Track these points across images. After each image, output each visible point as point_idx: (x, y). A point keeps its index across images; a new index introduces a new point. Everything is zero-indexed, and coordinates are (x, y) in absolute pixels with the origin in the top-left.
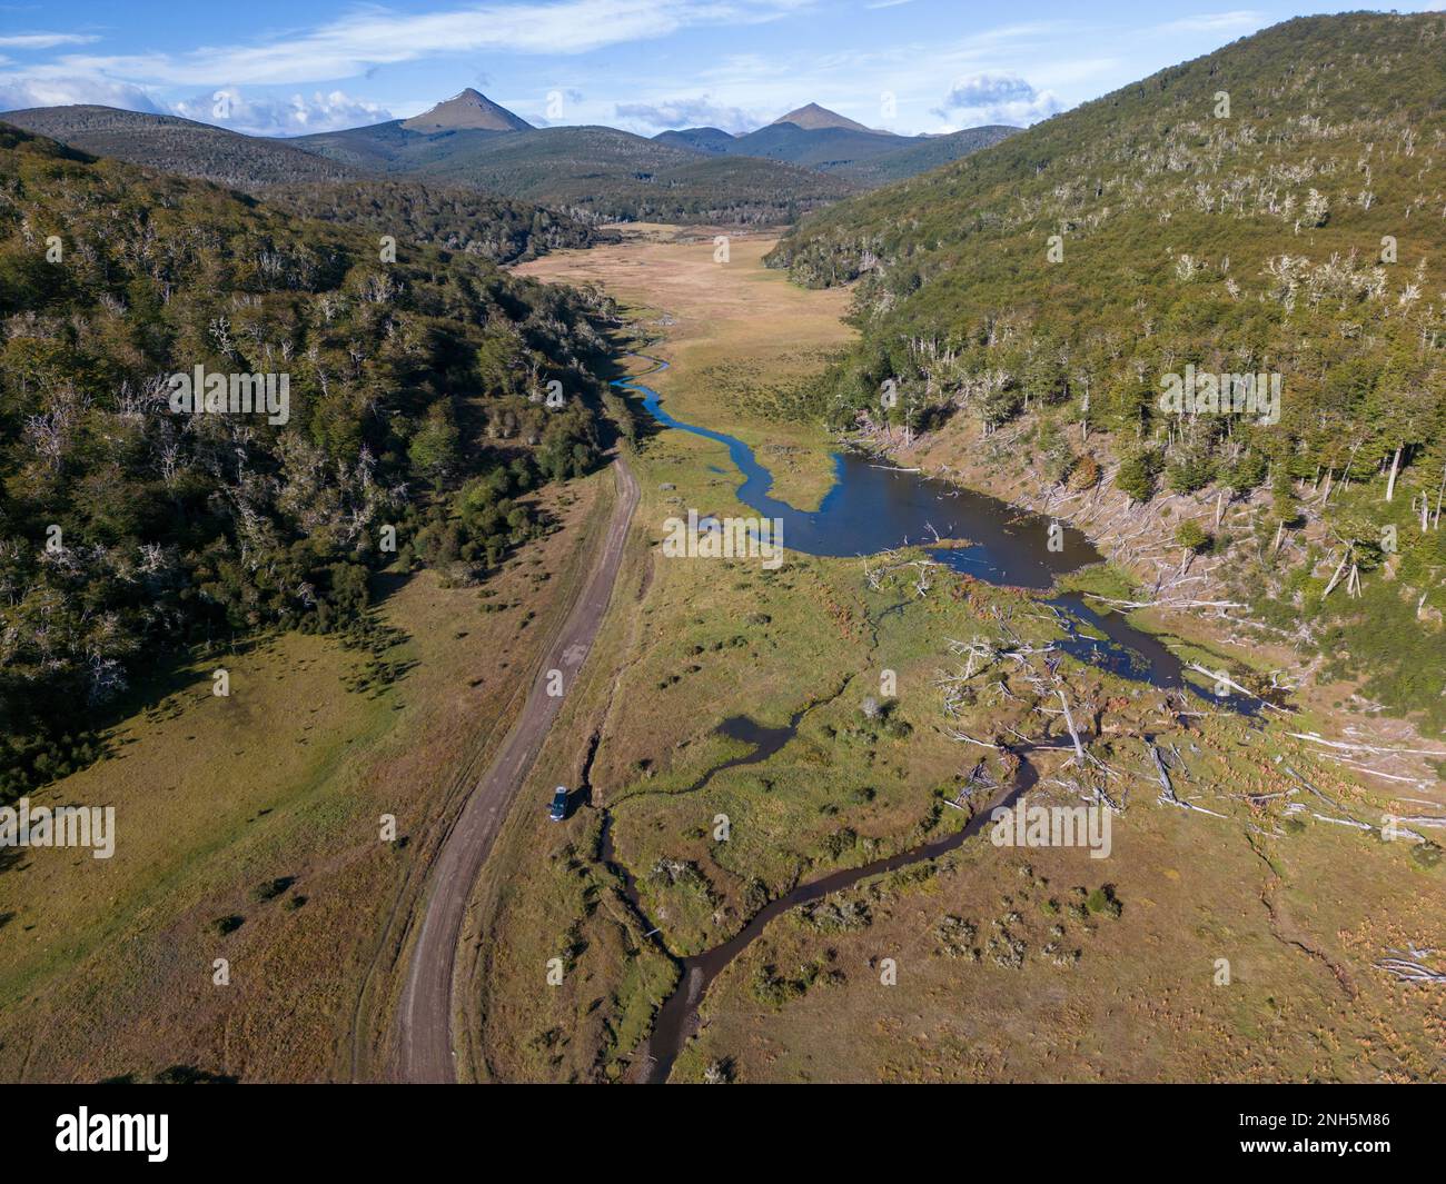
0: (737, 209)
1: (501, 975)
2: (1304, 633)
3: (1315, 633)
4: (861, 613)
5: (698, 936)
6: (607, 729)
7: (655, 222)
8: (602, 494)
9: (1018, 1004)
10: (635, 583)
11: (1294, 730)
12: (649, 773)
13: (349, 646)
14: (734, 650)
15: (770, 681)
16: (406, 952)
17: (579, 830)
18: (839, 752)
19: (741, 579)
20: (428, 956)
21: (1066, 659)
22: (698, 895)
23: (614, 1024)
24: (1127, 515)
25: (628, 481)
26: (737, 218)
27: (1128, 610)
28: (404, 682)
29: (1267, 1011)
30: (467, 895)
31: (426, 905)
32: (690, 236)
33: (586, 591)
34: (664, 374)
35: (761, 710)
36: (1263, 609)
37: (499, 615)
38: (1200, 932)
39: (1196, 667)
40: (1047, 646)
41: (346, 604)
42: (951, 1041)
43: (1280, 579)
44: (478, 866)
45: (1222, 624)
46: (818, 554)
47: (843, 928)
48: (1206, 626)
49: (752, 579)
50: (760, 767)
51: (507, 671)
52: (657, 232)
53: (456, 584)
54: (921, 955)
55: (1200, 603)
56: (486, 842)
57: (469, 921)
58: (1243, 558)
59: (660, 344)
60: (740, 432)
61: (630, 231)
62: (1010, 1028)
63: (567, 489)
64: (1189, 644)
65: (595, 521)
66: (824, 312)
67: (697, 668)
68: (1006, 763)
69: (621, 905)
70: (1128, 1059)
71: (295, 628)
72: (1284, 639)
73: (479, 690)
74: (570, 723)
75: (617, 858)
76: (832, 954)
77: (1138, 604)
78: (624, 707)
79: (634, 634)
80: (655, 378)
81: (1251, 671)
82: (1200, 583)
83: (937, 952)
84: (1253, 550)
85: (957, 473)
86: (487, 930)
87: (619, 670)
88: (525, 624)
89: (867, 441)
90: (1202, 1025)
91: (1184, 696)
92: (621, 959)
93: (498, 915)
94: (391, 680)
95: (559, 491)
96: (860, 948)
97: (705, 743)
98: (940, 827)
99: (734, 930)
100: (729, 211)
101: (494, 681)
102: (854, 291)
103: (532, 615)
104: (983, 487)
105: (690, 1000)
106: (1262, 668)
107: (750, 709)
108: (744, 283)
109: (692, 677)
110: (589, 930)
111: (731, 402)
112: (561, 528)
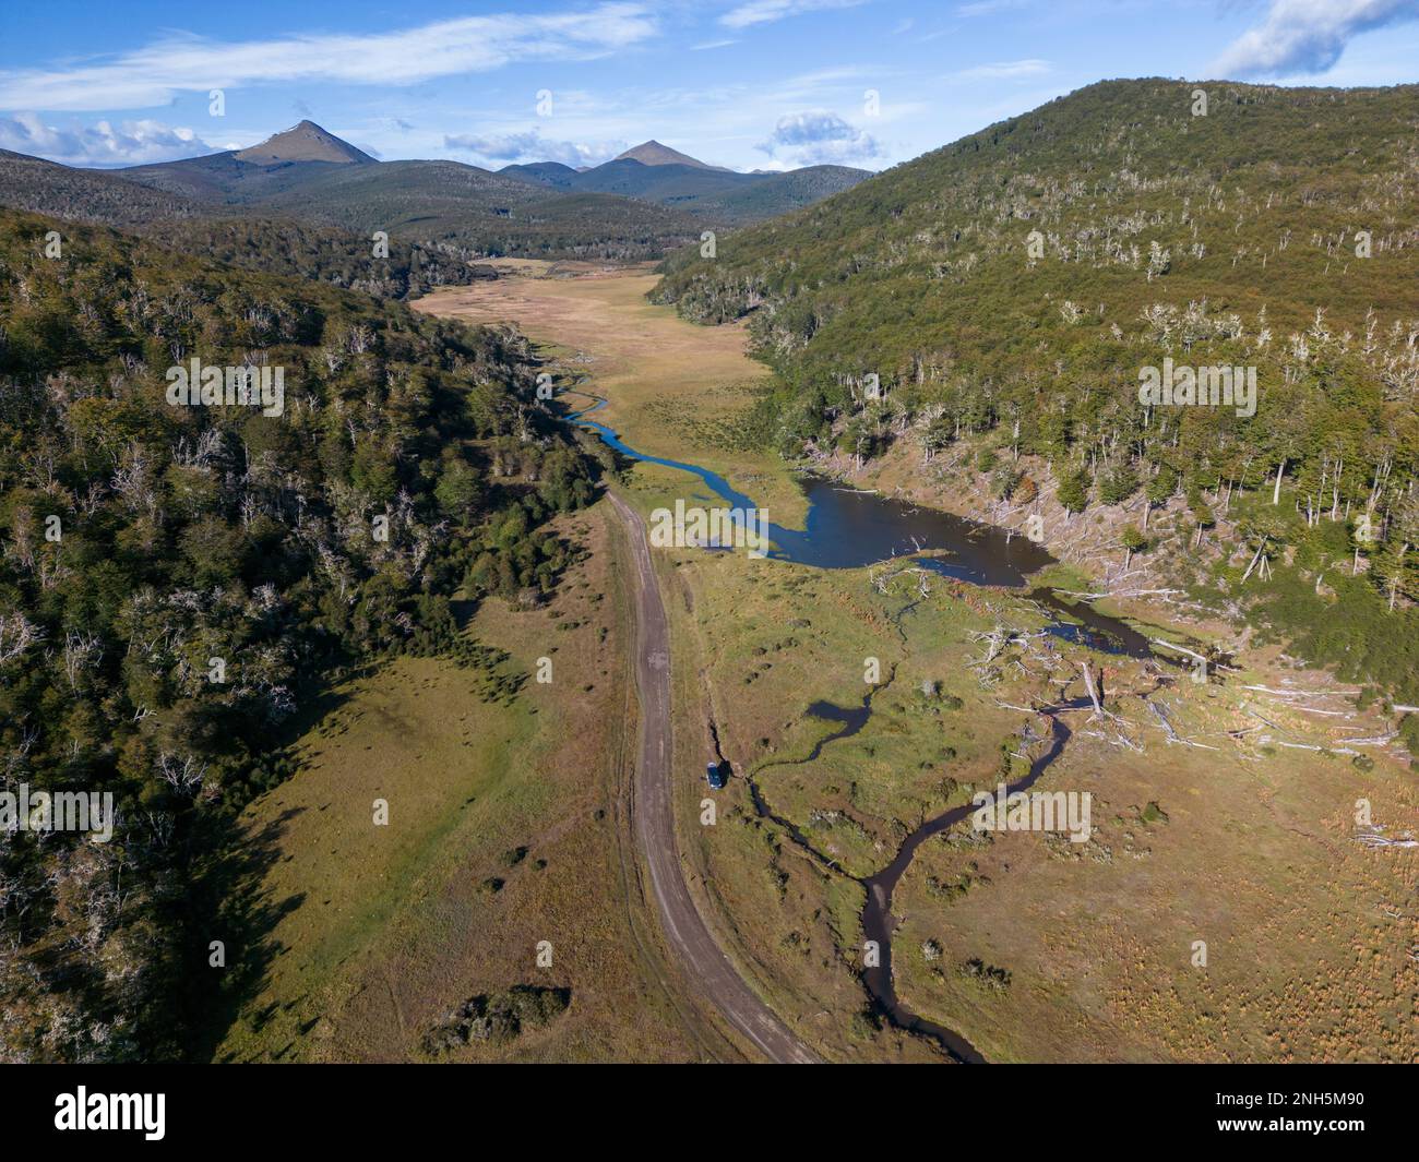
0: (601, 245)
1: (732, 902)
2: (1233, 610)
3: (1241, 609)
4: (882, 614)
5: (868, 862)
6: (719, 719)
7: (522, 257)
8: (611, 525)
9: (1120, 886)
10: (679, 599)
11: (1245, 683)
12: (772, 749)
13: (462, 665)
14: (791, 649)
15: (833, 671)
16: (648, 893)
17: (737, 794)
18: (913, 724)
19: (769, 591)
20: (667, 894)
21: (1058, 642)
22: (856, 833)
23: (835, 926)
24: (1067, 523)
25: (627, 510)
26: (603, 253)
27: (1091, 601)
28: (526, 691)
29: (1290, 875)
30: (673, 847)
31: (645, 858)
32: (563, 272)
33: (640, 608)
34: (608, 411)
35: (835, 695)
36: (1196, 594)
37: (575, 631)
38: (1227, 828)
39: (1158, 641)
40: (1040, 632)
41: (438, 629)
42: (1082, 914)
43: (1204, 569)
44: (670, 828)
45: (1167, 607)
46: (826, 567)
47: (975, 847)
48: (1156, 609)
49: (778, 589)
50: (855, 738)
51: (609, 676)
52: (529, 268)
53: (525, 608)
54: (1039, 860)
55: (1146, 592)
56: (666, 808)
57: (686, 868)
58: (1171, 554)
59: (587, 382)
60: (706, 462)
61: (501, 267)
62: (1120, 902)
63: (577, 519)
64: (1147, 625)
65: (616, 546)
66: (726, 348)
67: (769, 666)
68: (1044, 723)
69: (798, 846)
70: (1208, 914)
71: (404, 652)
72: (1218, 616)
73: (593, 693)
74: (685, 714)
75: (776, 813)
76: (975, 866)
77: (1096, 595)
78: (724, 700)
79: (700, 640)
80: (602, 414)
81: (1200, 642)
82: (1141, 576)
83: (1050, 858)
84: (1178, 547)
85: (910, 493)
86: (704, 872)
87: (703, 671)
88: (603, 638)
89: (820, 468)
90: (1250, 888)
91: (1157, 664)
92: (821, 883)
93: (707, 861)
94: (515, 691)
95: (571, 522)
96: (993, 860)
97: (803, 724)
98: (1013, 773)
99: (892, 856)
100: (594, 247)
101: (604, 685)
102: (747, 327)
103: (605, 631)
104: (935, 504)
105: (882, 905)
106: (1207, 639)
107: (826, 695)
108: (638, 320)
109: (768, 672)
110: (783, 864)
111: (684, 436)
112: (591, 555)
